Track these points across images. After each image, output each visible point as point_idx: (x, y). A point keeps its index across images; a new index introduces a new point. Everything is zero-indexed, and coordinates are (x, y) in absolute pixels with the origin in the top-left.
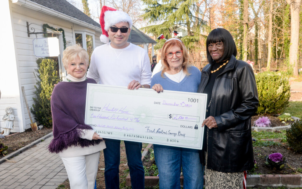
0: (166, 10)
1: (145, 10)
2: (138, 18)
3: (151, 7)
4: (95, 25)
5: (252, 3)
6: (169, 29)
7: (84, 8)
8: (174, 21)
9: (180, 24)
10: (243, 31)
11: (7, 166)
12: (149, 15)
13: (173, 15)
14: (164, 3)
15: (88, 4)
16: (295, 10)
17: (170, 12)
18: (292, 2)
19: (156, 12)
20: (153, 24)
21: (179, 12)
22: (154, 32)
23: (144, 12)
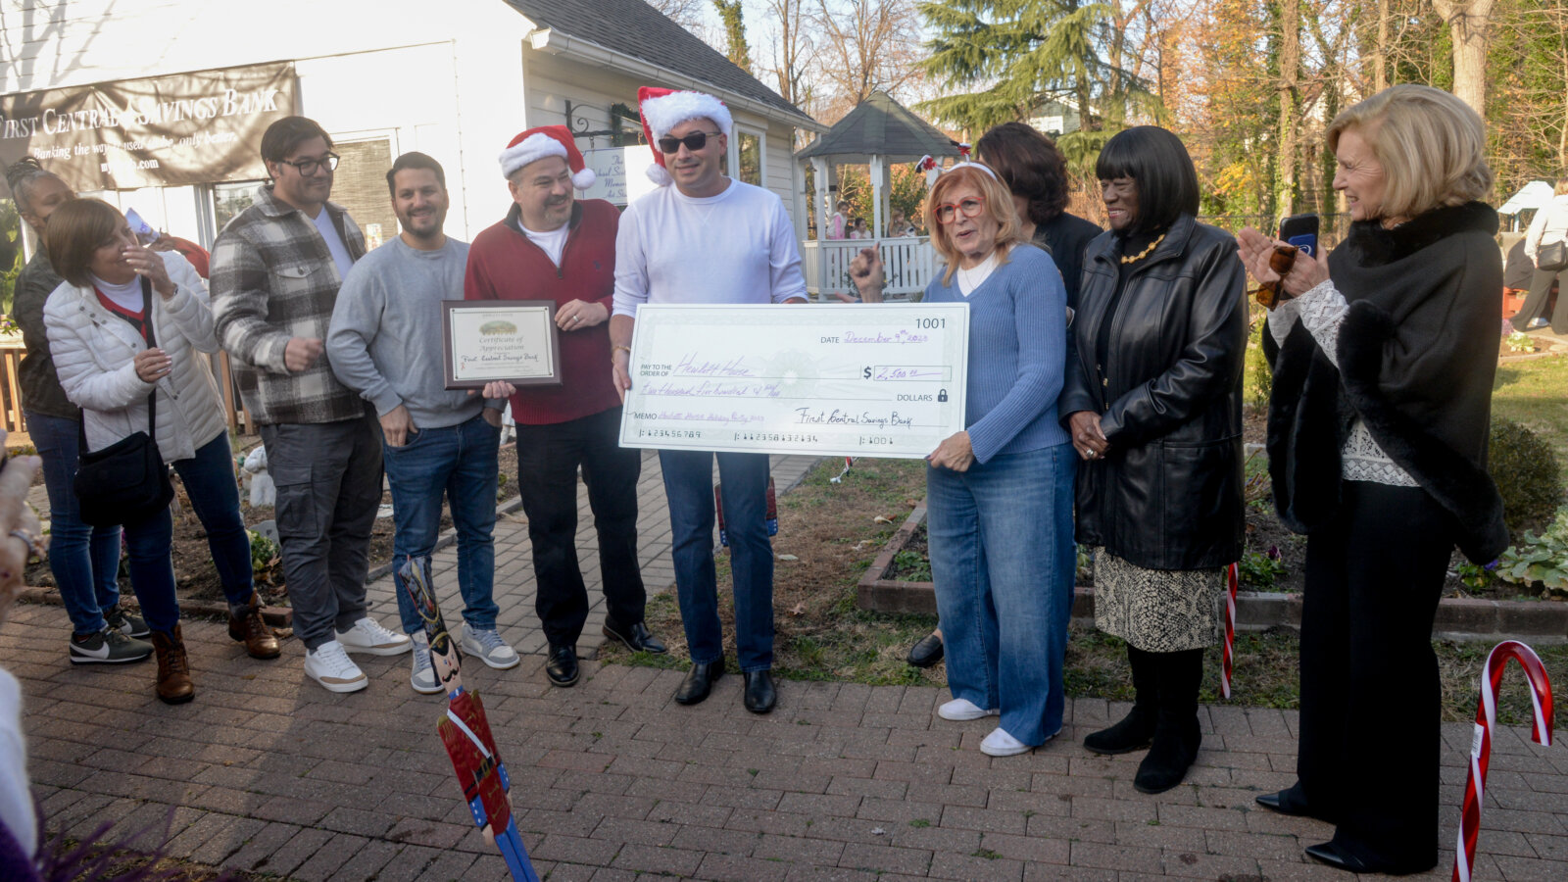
0: (1004, 44)
1: (932, 46)
2: (910, 69)
3: (954, 35)
4: (768, 102)
5: (1315, 17)
6: (1015, 107)
7: (730, 42)
8: (1033, 82)
9: (1054, 89)
10: (1278, 113)
11: (508, 532)
12: (945, 63)
13: (1031, 59)
14: (1000, 21)
15: (743, 29)
16: (1466, 41)
17: (1020, 49)
18: (1459, 15)
19: (971, 50)
20: (959, 90)
21: (1048, 50)
22: (961, 119)
23: (932, 51)
